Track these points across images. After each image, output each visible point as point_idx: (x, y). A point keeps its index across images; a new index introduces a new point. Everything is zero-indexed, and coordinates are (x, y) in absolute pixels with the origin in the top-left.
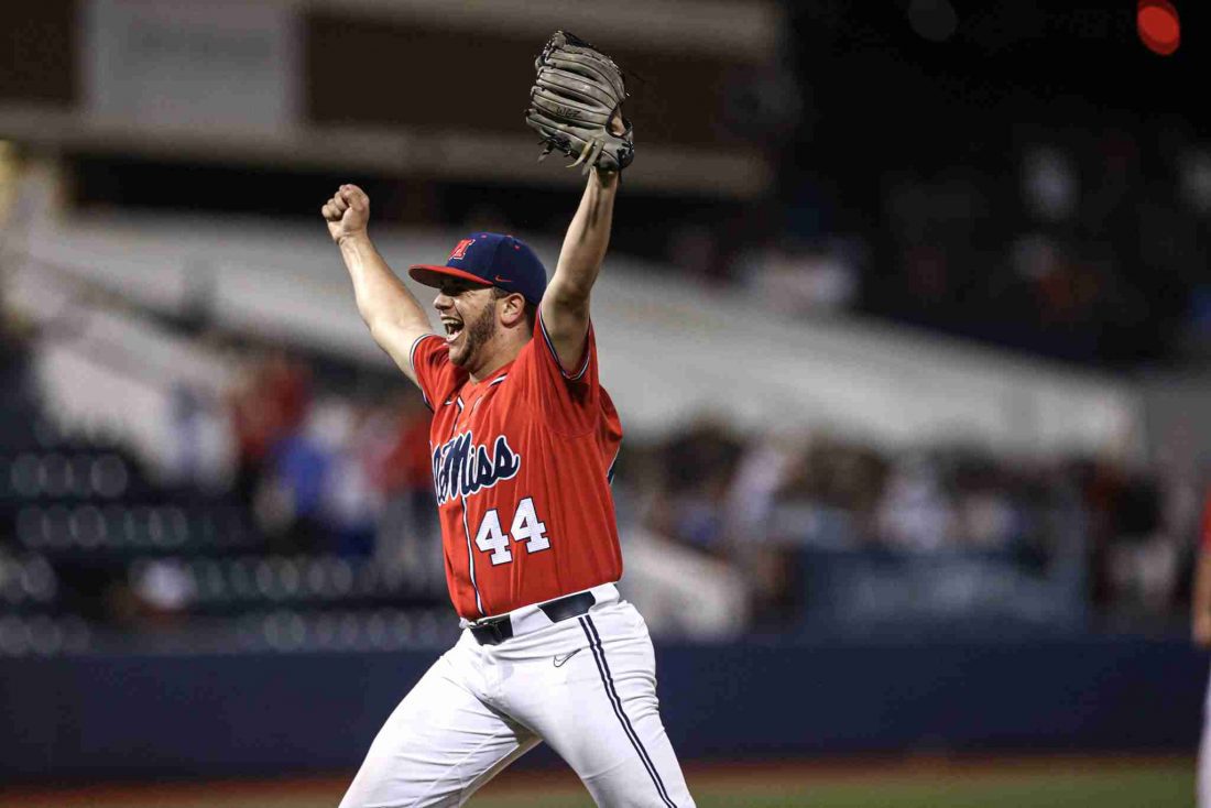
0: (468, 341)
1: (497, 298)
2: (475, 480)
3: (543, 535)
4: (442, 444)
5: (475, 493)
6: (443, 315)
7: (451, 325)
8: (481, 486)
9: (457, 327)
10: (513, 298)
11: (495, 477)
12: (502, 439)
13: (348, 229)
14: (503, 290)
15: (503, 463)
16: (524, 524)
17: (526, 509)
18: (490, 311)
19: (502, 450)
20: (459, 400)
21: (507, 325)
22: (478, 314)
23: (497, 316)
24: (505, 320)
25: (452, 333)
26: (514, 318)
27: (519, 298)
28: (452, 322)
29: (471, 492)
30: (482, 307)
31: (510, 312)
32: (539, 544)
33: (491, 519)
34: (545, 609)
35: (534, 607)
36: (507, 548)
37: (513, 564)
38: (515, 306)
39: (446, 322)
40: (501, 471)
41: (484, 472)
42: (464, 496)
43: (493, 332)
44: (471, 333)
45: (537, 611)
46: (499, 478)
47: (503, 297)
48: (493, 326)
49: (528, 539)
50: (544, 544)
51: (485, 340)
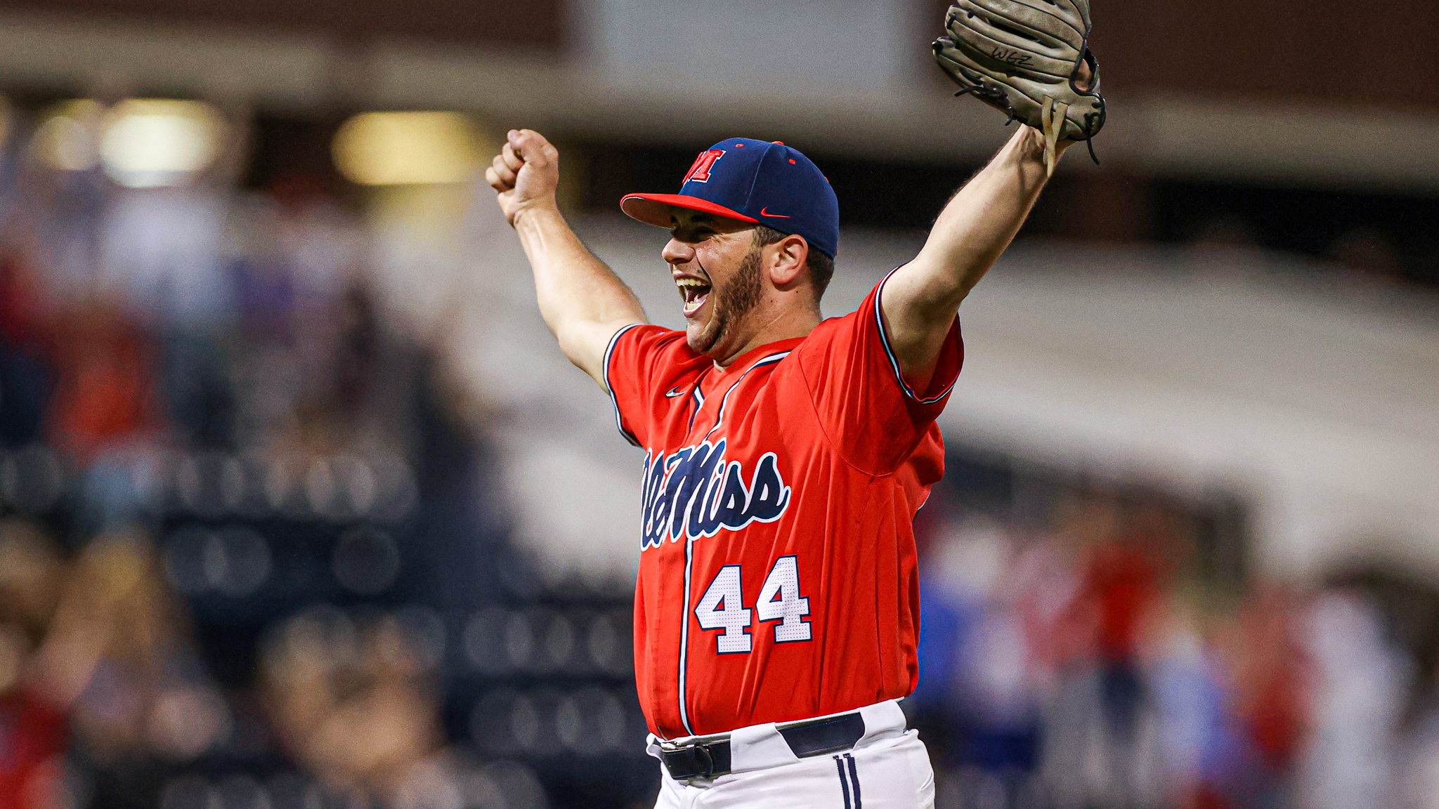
0: (719, 312)
1: (763, 244)
2: (712, 516)
3: (803, 618)
4: (667, 454)
5: (709, 535)
6: (677, 272)
7: (689, 287)
8: (722, 525)
9: (702, 290)
10: (789, 244)
11: (748, 515)
12: (770, 458)
13: (527, 196)
14: (774, 229)
15: (764, 497)
16: (778, 597)
17: (784, 574)
18: (753, 265)
19: (767, 476)
20: (697, 392)
21: (782, 286)
22: (735, 269)
23: (765, 273)
24: (775, 276)
25: (691, 299)
26: (791, 274)
27: (800, 244)
28: (692, 283)
29: (703, 533)
30: (741, 258)
31: (784, 266)
32: (795, 631)
33: (729, 580)
34: (787, 733)
35: (771, 727)
36: (746, 630)
37: (751, 656)
38: (791, 255)
39: (682, 283)
40: (760, 508)
41: (731, 505)
42: (691, 539)
43: (758, 296)
44: (723, 300)
45: (775, 734)
46: (753, 518)
47: (773, 241)
48: (759, 286)
49: (780, 621)
50: (802, 632)
51: (746, 310)
